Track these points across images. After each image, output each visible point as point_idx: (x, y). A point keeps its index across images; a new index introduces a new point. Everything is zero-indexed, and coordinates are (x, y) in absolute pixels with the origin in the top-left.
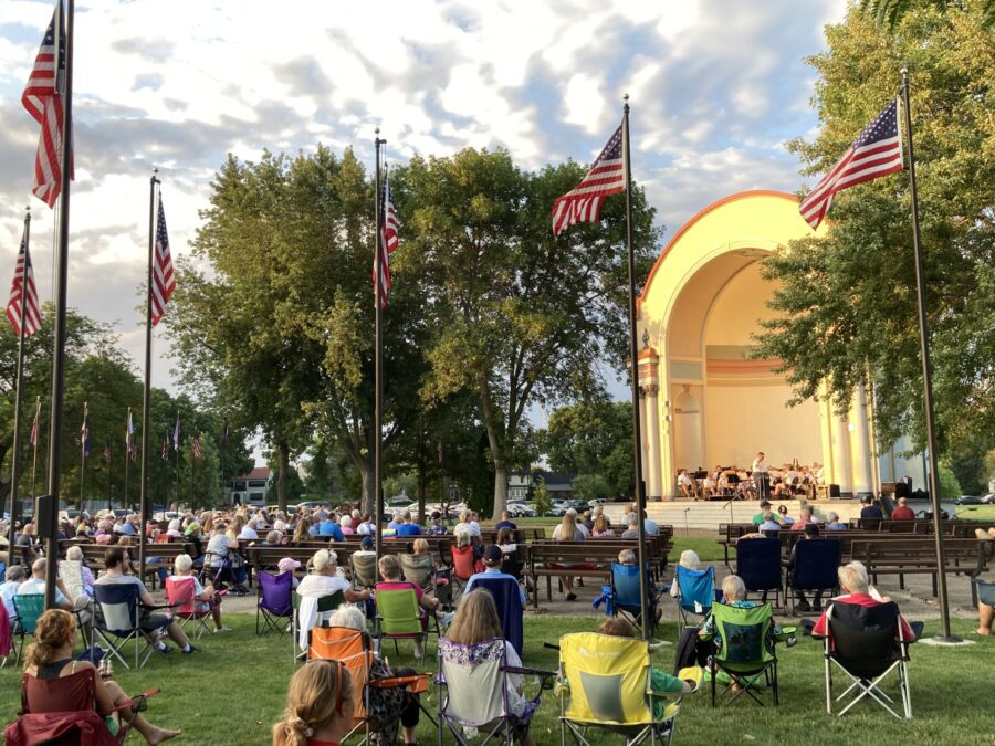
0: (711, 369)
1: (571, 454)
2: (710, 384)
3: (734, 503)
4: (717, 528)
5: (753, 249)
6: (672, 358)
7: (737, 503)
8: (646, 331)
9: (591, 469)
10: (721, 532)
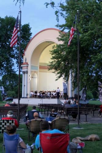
0: (40, 68)
1: (7, 86)
2: (40, 71)
3: (43, 99)
4: (38, 104)
5: (51, 42)
6: (32, 65)
7: (44, 99)
8: (26, 58)
9: (12, 90)
10: (38, 106)
